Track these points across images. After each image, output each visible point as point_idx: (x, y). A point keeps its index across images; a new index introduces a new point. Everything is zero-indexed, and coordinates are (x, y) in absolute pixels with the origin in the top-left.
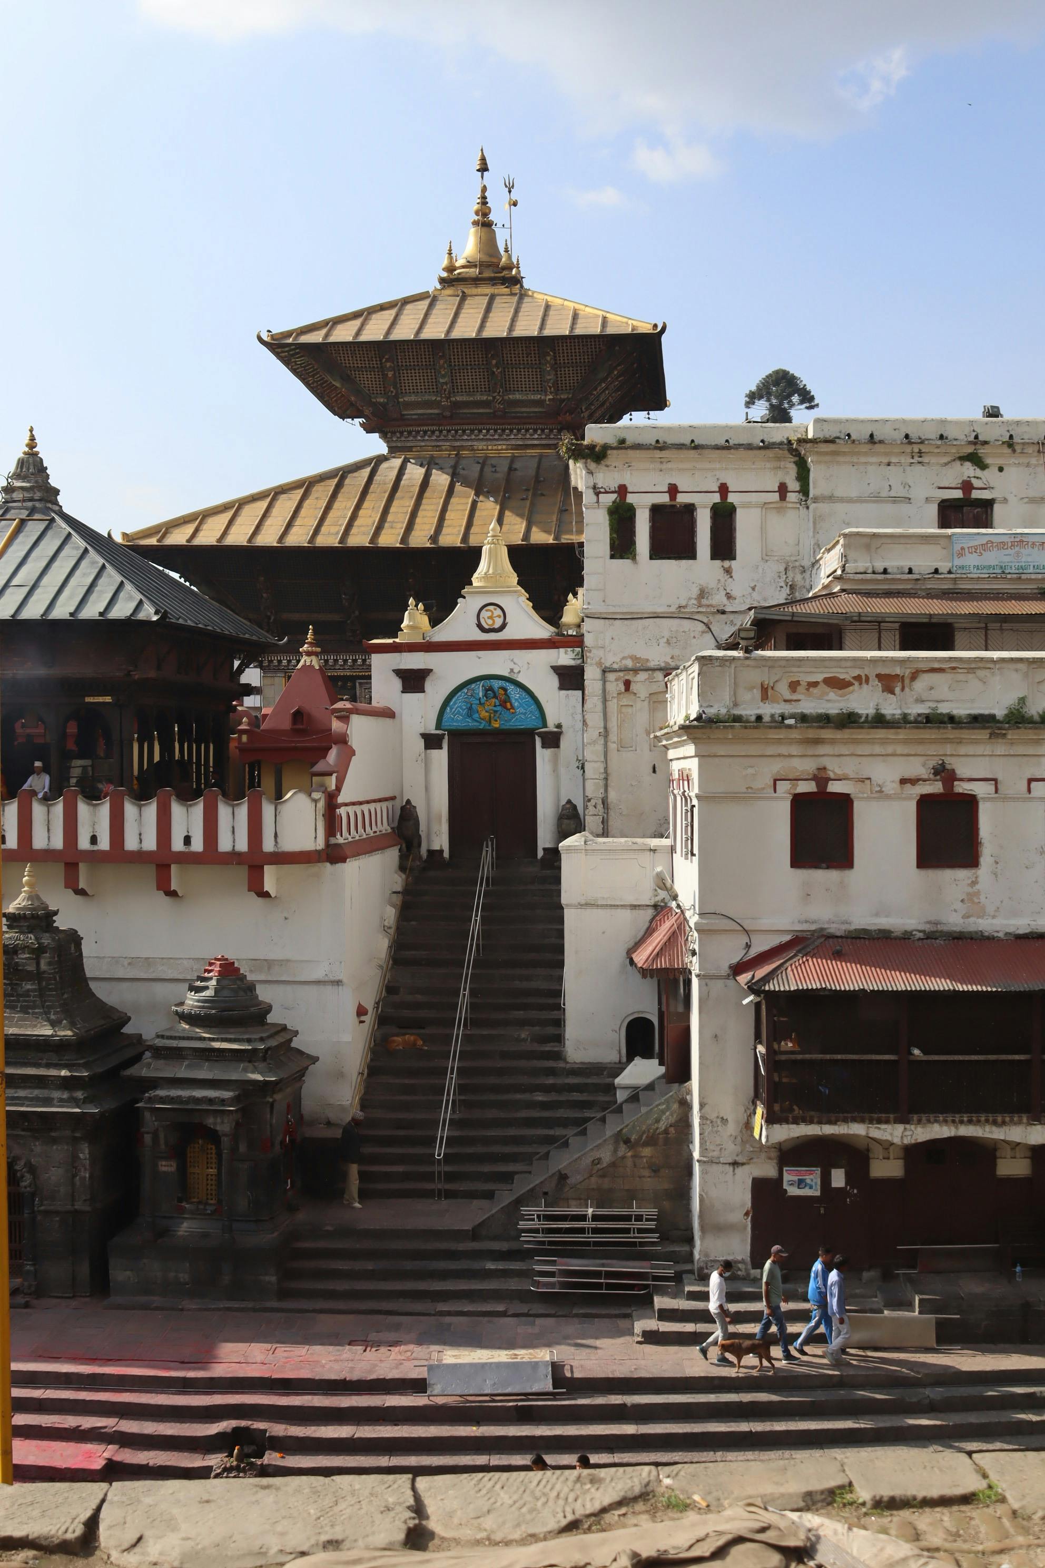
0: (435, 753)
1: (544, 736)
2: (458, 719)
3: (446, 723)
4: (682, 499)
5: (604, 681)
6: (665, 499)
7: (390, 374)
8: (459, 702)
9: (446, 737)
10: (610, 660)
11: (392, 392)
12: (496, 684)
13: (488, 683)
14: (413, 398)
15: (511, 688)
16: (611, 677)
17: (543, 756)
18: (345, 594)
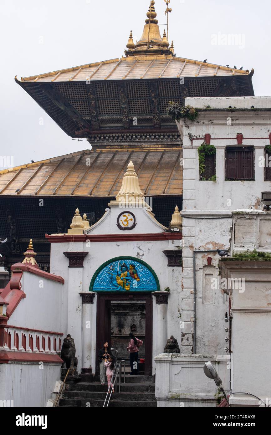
0: (87, 306)
1: (157, 295)
2: (103, 285)
3: (96, 286)
4: (245, 143)
5: (194, 258)
6: (235, 143)
7: (93, 102)
8: (104, 274)
9: (96, 296)
10: (199, 244)
11: (94, 113)
12: (128, 263)
13: (123, 262)
14: (106, 117)
15: (137, 265)
16: (199, 256)
17: (157, 309)
18: (59, 227)
